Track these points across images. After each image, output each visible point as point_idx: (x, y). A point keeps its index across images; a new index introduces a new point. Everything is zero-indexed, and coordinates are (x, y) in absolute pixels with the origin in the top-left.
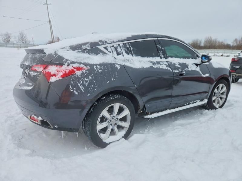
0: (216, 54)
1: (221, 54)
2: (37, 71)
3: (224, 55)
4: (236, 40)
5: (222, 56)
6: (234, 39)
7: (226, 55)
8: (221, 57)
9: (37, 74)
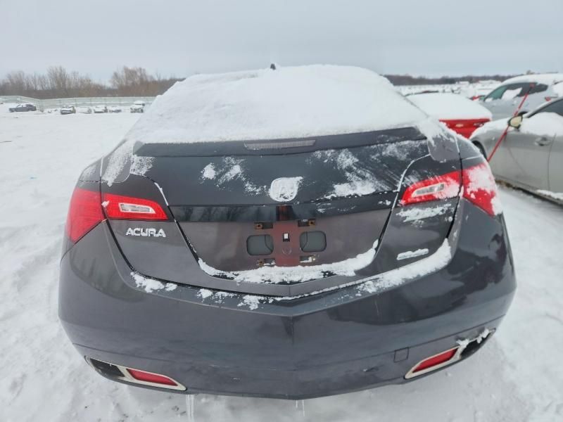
0: (93, 108)
1: (101, 108)
2: (439, 200)
3: (110, 108)
4: (116, 75)
5: (106, 111)
6: (112, 74)
7: (114, 109)
8: (105, 114)
9: (443, 211)
